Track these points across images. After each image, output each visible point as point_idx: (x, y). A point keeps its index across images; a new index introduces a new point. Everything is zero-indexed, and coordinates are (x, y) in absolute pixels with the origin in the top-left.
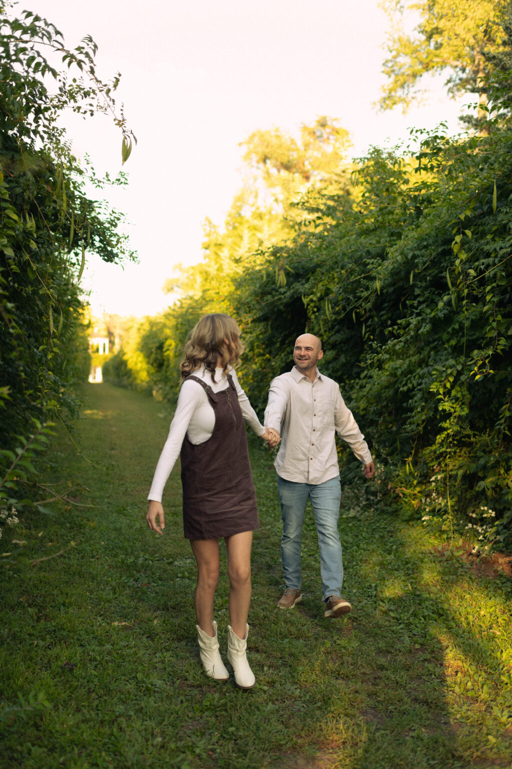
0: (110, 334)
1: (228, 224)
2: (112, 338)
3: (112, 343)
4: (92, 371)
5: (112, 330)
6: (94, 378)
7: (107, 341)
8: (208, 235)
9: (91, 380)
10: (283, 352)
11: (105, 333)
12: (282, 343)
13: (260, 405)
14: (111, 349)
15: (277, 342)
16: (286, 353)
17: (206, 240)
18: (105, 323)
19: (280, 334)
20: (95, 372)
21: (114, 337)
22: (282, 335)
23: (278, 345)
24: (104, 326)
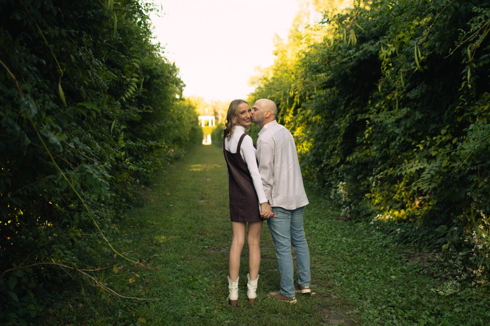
0: (216, 114)
1: (290, 37)
2: (217, 116)
3: (217, 119)
4: (205, 137)
5: (217, 111)
6: (206, 141)
7: (213, 118)
8: (277, 45)
9: (204, 143)
10: (348, 113)
11: (213, 113)
12: (346, 105)
13: (324, 161)
14: (216, 123)
15: (341, 105)
16: (350, 114)
17: (275, 49)
18: (213, 107)
19: (344, 98)
20: (207, 138)
21: (218, 115)
22: (346, 99)
23: (342, 107)
24: (212, 109)
